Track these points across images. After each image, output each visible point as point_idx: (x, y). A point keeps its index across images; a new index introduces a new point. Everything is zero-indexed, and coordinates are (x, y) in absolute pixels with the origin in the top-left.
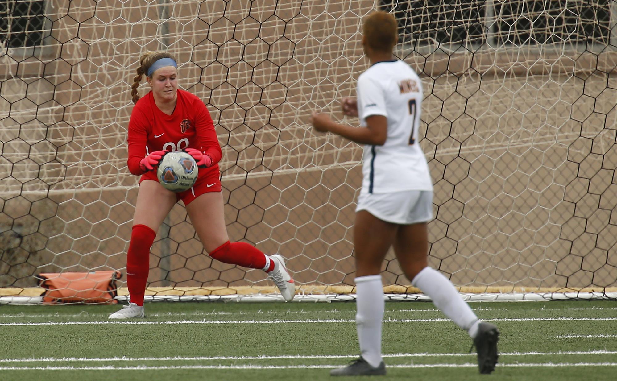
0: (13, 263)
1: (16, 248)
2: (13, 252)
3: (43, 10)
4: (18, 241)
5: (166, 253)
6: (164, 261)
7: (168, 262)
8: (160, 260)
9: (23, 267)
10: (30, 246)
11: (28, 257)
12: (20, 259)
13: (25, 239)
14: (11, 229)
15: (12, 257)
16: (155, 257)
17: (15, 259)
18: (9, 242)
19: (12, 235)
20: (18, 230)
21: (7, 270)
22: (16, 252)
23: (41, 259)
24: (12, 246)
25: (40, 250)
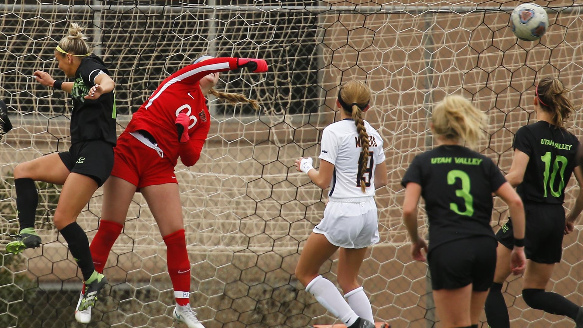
0: (289, 315)
1: (291, 301)
2: (289, 305)
3: (317, 80)
4: (293, 295)
5: (431, 306)
6: (429, 313)
7: (434, 315)
8: (426, 313)
9: (297, 318)
10: (305, 300)
11: (303, 310)
12: (294, 312)
13: (300, 292)
14: (289, 284)
15: (287, 310)
16: (422, 309)
17: (290, 311)
18: (285, 296)
19: (287, 289)
20: (293, 284)
21: (283, 322)
22: (291, 305)
23: (314, 312)
24: (287, 299)
25: (314, 303)
